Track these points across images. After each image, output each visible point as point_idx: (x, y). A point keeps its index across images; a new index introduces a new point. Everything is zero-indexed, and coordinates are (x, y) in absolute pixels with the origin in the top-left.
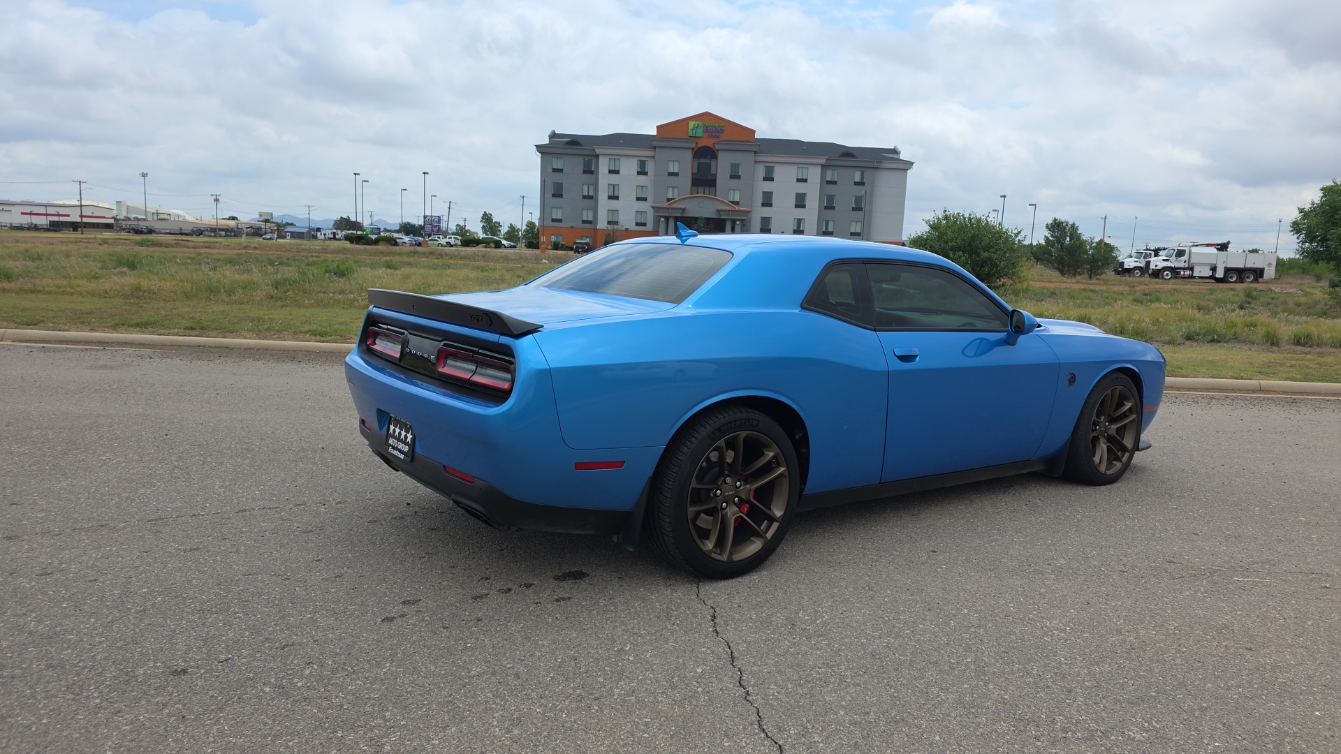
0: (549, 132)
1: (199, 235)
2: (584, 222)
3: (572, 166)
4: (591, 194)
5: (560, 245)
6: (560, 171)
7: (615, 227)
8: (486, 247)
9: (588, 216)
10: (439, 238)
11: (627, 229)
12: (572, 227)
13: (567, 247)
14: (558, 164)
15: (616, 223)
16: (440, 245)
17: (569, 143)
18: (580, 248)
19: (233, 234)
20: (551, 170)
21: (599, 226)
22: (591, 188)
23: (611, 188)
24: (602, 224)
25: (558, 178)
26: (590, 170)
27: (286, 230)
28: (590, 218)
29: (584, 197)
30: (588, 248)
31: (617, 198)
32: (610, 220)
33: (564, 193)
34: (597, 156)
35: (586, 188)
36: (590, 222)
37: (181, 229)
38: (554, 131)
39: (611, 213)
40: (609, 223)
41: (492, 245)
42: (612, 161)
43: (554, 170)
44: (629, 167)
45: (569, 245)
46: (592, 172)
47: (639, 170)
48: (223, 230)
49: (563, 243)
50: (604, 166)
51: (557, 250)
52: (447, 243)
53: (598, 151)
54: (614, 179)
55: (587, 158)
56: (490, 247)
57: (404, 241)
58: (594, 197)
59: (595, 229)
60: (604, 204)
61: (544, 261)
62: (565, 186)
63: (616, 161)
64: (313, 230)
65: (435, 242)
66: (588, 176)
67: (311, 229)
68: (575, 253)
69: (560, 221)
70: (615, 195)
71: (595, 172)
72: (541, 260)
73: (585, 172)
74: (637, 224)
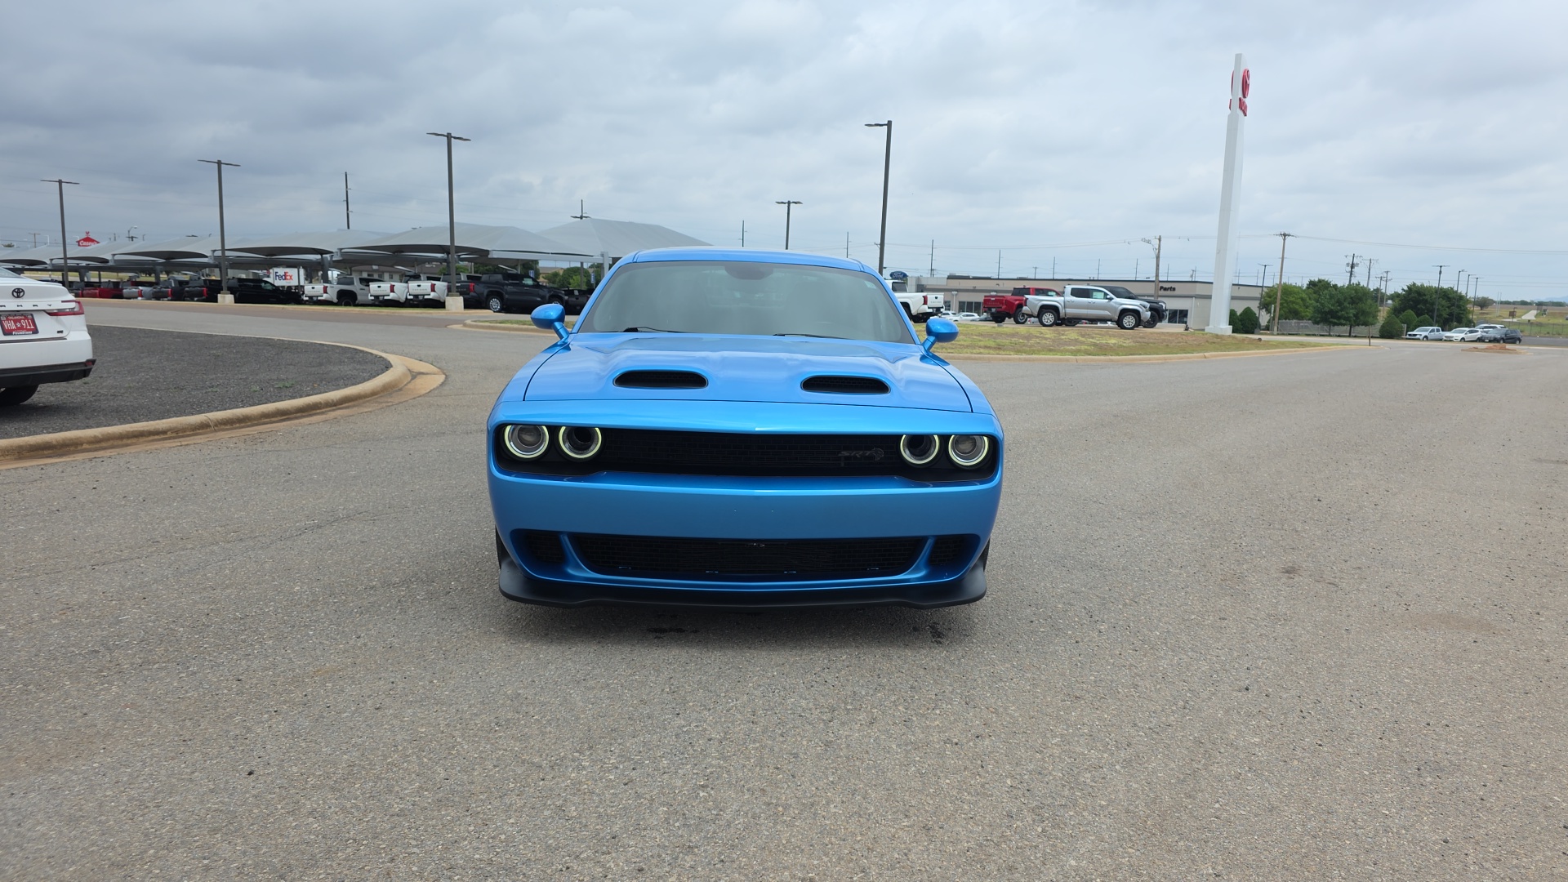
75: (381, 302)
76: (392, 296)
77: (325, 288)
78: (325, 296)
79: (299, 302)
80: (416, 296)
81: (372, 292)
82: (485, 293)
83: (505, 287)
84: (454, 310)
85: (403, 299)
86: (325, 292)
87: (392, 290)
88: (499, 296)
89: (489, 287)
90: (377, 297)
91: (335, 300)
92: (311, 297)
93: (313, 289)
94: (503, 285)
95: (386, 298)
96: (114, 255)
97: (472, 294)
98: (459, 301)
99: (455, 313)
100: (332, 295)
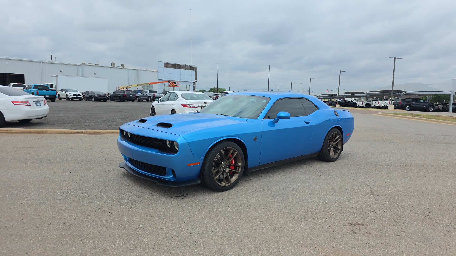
75: (375, 107)
76: (378, 105)
77: (362, 103)
78: (362, 105)
79: (356, 107)
80: (385, 105)
81: (373, 104)
82: (405, 105)
83: (412, 103)
84: (390, 109)
85: (381, 106)
86: (362, 104)
87: (379, 104)
88: (410, 105)
89: (406, 103)
90: (374, 105)
91: (365, 106)
92: (359, 105)
93: (359, 103)
94: (411, 102)
95: (377, 106)
96: (320, 95)
97: (400, 105)
98: (393, 107)
99: (391, 110)
100: (364, 105)
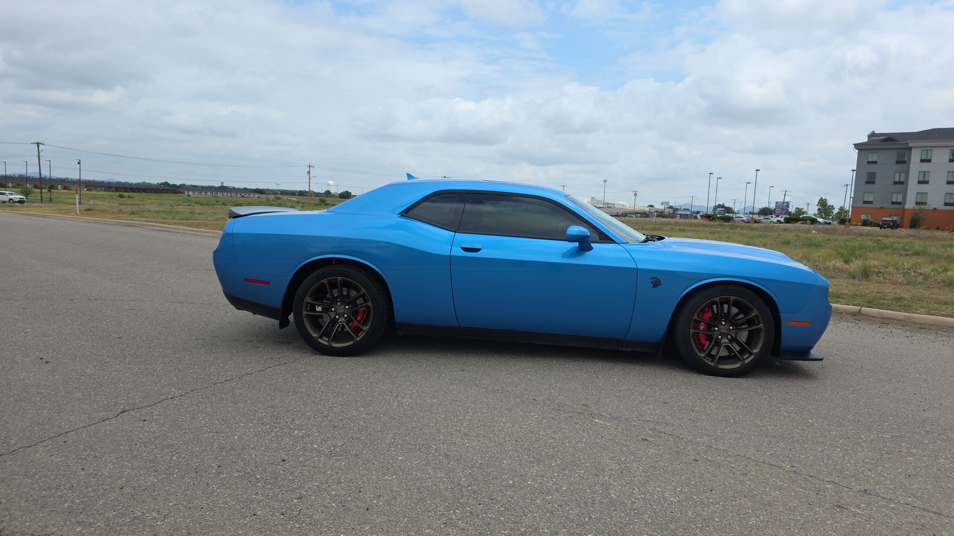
0: (869, 132)
1: (625, 216)
2: (893, 203)
3: (886, 159)
4: (902, 180)
5: (869, 222)
6: (875, 163)
7: (922, 207)
8: (803, 223)
9: (897, 198)
10: (772, 217)
11: (935, 209)
12: (882, 208)
13: (875, 224)
14: (873, 157)
15: (924, 204)
16: (772, 223)
17: (884, 140)
18: (886, 225)
19: (645, 216)
20: (866, 162)
21: (907, 207)
22: (903, 175)
23: (922, 174)
24: (910, 204)
25: (871, 169)
26: (903, 161)
27: (678, 213)
28: (900, 200)
29: (895, 183)
30: (893, 225)
31: (927, 182)
32: (918, 201)
33: (877, 181)
34: (910, 149)
35: (897, 175)
36: (899, 203)
37: (618, 213)
38: (874, 131)
39: (919, 196)
40: (917, 203)
41: (809, 222)
42: (924, 153)
43: (869, 163)
44: (941, 157)
45: (877, 222)
46: (904, 162)
47: (952, 158)
48: (639, 213)
49: (872, 220)
50: (915, 157)
51: (865, 226)
52: (777, 221)
53: (910, 145)
54: (925, 167)
55: (901, 151)
56: (807, 224)
57: (743, 219)
58: (905, 183)
59: (904, 209)
60: (913, 189)
61: (814, 231)
62: (878, 175)
63: (929, 152)
64: (694, 212)
65: (768, 220)
66: (900, 166)
67: (693, 213)
68: (881, 228)
69: (871, 203)
70: (926, 180)
71: (907, 162)
72: (812, 231)
73: (897, 162)
74: (946, 204)
